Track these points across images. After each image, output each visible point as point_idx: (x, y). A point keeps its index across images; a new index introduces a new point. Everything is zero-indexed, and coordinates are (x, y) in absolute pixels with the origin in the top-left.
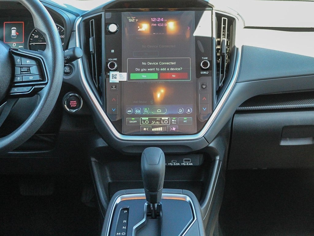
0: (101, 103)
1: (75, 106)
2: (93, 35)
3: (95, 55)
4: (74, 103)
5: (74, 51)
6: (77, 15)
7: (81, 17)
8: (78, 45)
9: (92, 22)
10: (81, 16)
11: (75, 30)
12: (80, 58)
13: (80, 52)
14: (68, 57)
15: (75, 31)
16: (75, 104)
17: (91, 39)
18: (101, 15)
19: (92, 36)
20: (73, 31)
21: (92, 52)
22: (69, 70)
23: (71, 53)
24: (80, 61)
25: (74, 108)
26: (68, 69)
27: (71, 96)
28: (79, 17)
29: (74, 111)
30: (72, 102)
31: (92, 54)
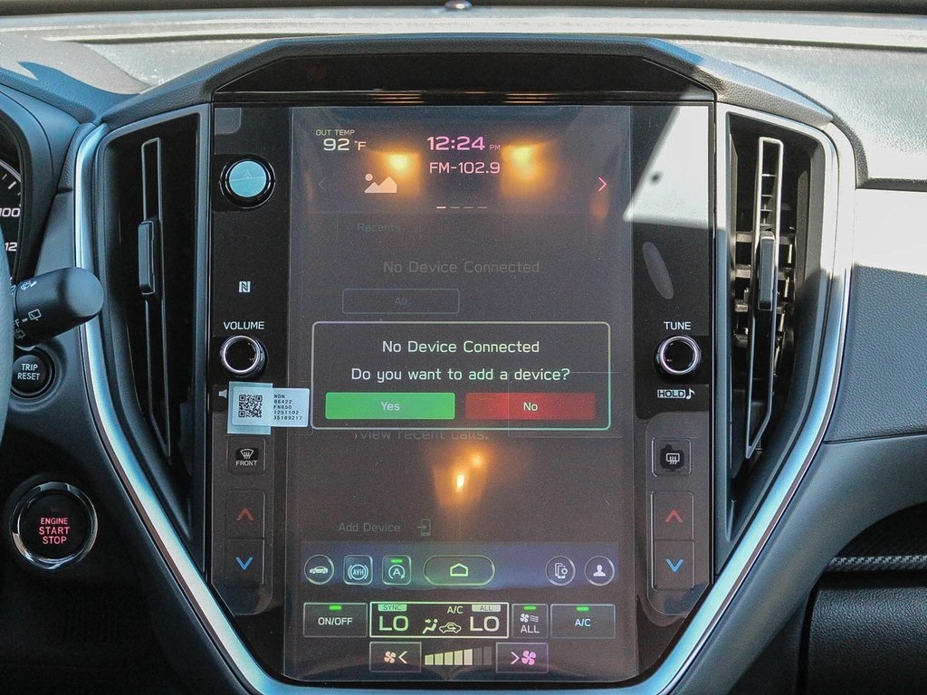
0: (186, 532)
1: (63, 539)
2: (152, 212)
3: (163, 302)
4: (57, 526)
5: (62, 287)
6: (84, 117)
7: (102, 126)
8: (82, 260)
9: (151, 150)
10: (103, 121)
11: (70, 185)
12: (88, 319)
13: (89, 293)
14: (36, 314)
15: (71, 190)
16: (60, 530)
17: (143, 230)
18: (196, 117)
19: (148, 218)
20: (59, 188)
21: (147, 289)
22: (36, 371)
23: (51, 294)
24: (89, 330)
25: (56, 552)
26: (35, 366)
27: (46, 493)
28: (90, 125)
29: (57, 563)
30: (48, 521)
31: (150, 298)
